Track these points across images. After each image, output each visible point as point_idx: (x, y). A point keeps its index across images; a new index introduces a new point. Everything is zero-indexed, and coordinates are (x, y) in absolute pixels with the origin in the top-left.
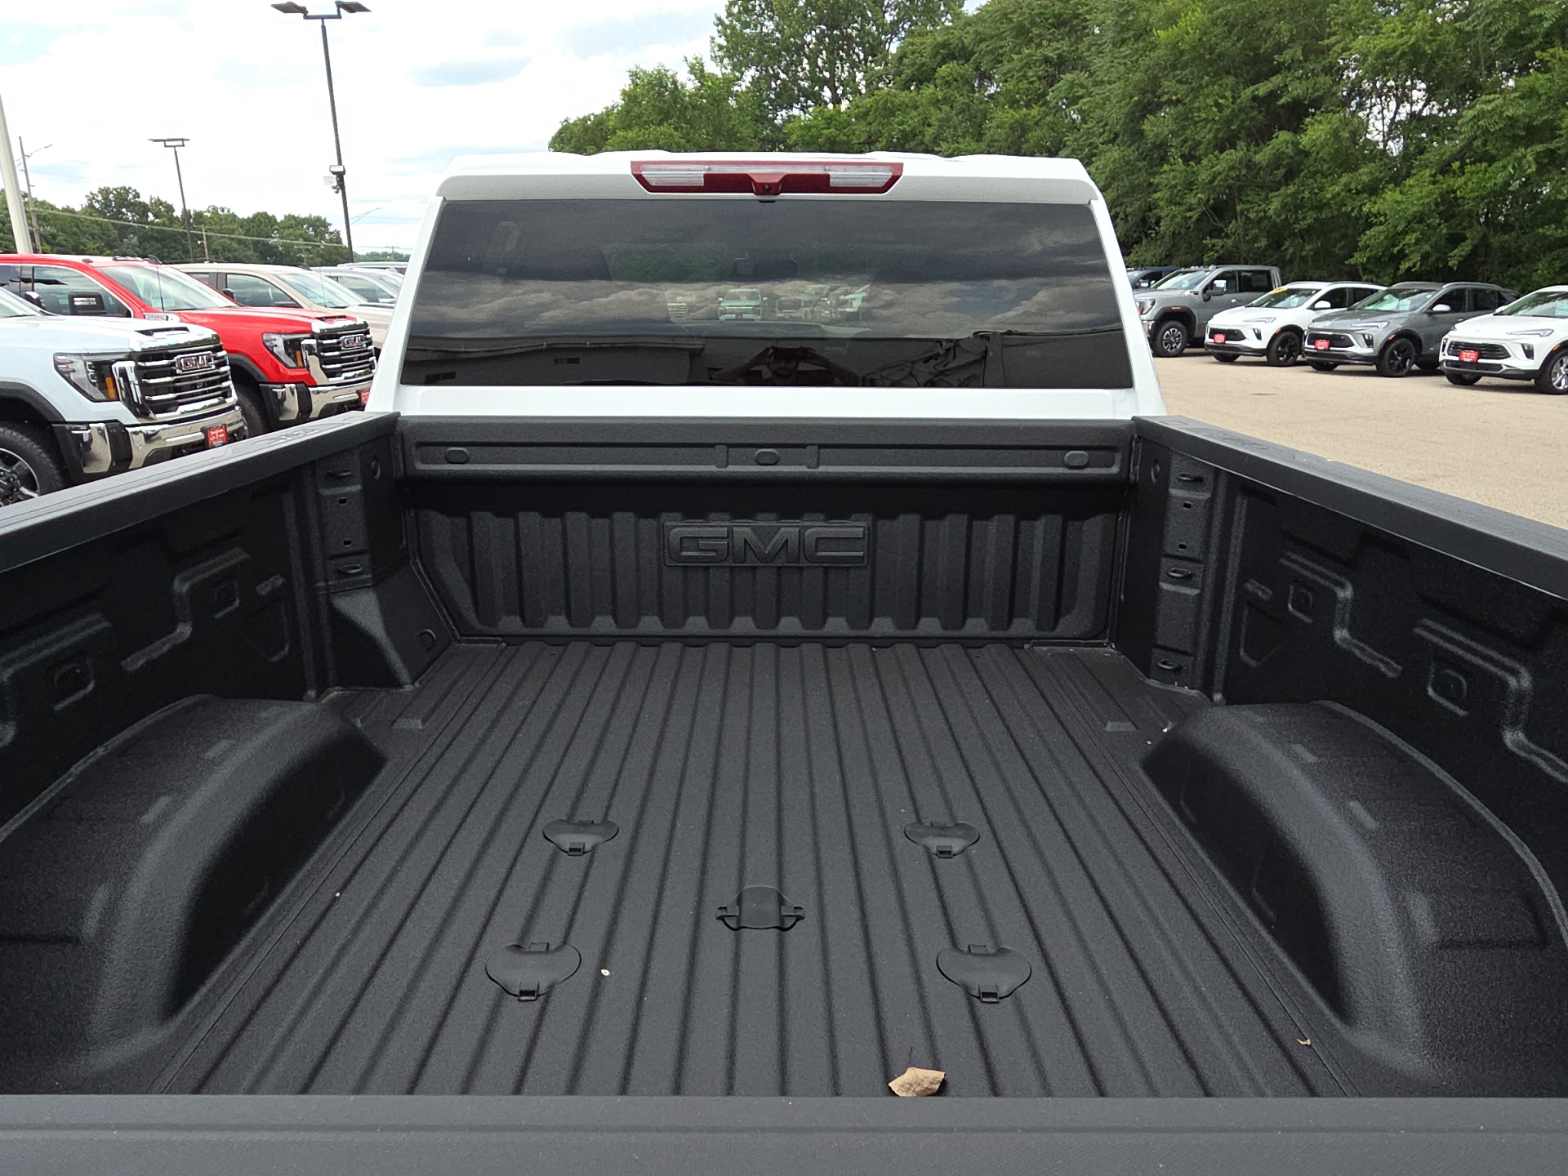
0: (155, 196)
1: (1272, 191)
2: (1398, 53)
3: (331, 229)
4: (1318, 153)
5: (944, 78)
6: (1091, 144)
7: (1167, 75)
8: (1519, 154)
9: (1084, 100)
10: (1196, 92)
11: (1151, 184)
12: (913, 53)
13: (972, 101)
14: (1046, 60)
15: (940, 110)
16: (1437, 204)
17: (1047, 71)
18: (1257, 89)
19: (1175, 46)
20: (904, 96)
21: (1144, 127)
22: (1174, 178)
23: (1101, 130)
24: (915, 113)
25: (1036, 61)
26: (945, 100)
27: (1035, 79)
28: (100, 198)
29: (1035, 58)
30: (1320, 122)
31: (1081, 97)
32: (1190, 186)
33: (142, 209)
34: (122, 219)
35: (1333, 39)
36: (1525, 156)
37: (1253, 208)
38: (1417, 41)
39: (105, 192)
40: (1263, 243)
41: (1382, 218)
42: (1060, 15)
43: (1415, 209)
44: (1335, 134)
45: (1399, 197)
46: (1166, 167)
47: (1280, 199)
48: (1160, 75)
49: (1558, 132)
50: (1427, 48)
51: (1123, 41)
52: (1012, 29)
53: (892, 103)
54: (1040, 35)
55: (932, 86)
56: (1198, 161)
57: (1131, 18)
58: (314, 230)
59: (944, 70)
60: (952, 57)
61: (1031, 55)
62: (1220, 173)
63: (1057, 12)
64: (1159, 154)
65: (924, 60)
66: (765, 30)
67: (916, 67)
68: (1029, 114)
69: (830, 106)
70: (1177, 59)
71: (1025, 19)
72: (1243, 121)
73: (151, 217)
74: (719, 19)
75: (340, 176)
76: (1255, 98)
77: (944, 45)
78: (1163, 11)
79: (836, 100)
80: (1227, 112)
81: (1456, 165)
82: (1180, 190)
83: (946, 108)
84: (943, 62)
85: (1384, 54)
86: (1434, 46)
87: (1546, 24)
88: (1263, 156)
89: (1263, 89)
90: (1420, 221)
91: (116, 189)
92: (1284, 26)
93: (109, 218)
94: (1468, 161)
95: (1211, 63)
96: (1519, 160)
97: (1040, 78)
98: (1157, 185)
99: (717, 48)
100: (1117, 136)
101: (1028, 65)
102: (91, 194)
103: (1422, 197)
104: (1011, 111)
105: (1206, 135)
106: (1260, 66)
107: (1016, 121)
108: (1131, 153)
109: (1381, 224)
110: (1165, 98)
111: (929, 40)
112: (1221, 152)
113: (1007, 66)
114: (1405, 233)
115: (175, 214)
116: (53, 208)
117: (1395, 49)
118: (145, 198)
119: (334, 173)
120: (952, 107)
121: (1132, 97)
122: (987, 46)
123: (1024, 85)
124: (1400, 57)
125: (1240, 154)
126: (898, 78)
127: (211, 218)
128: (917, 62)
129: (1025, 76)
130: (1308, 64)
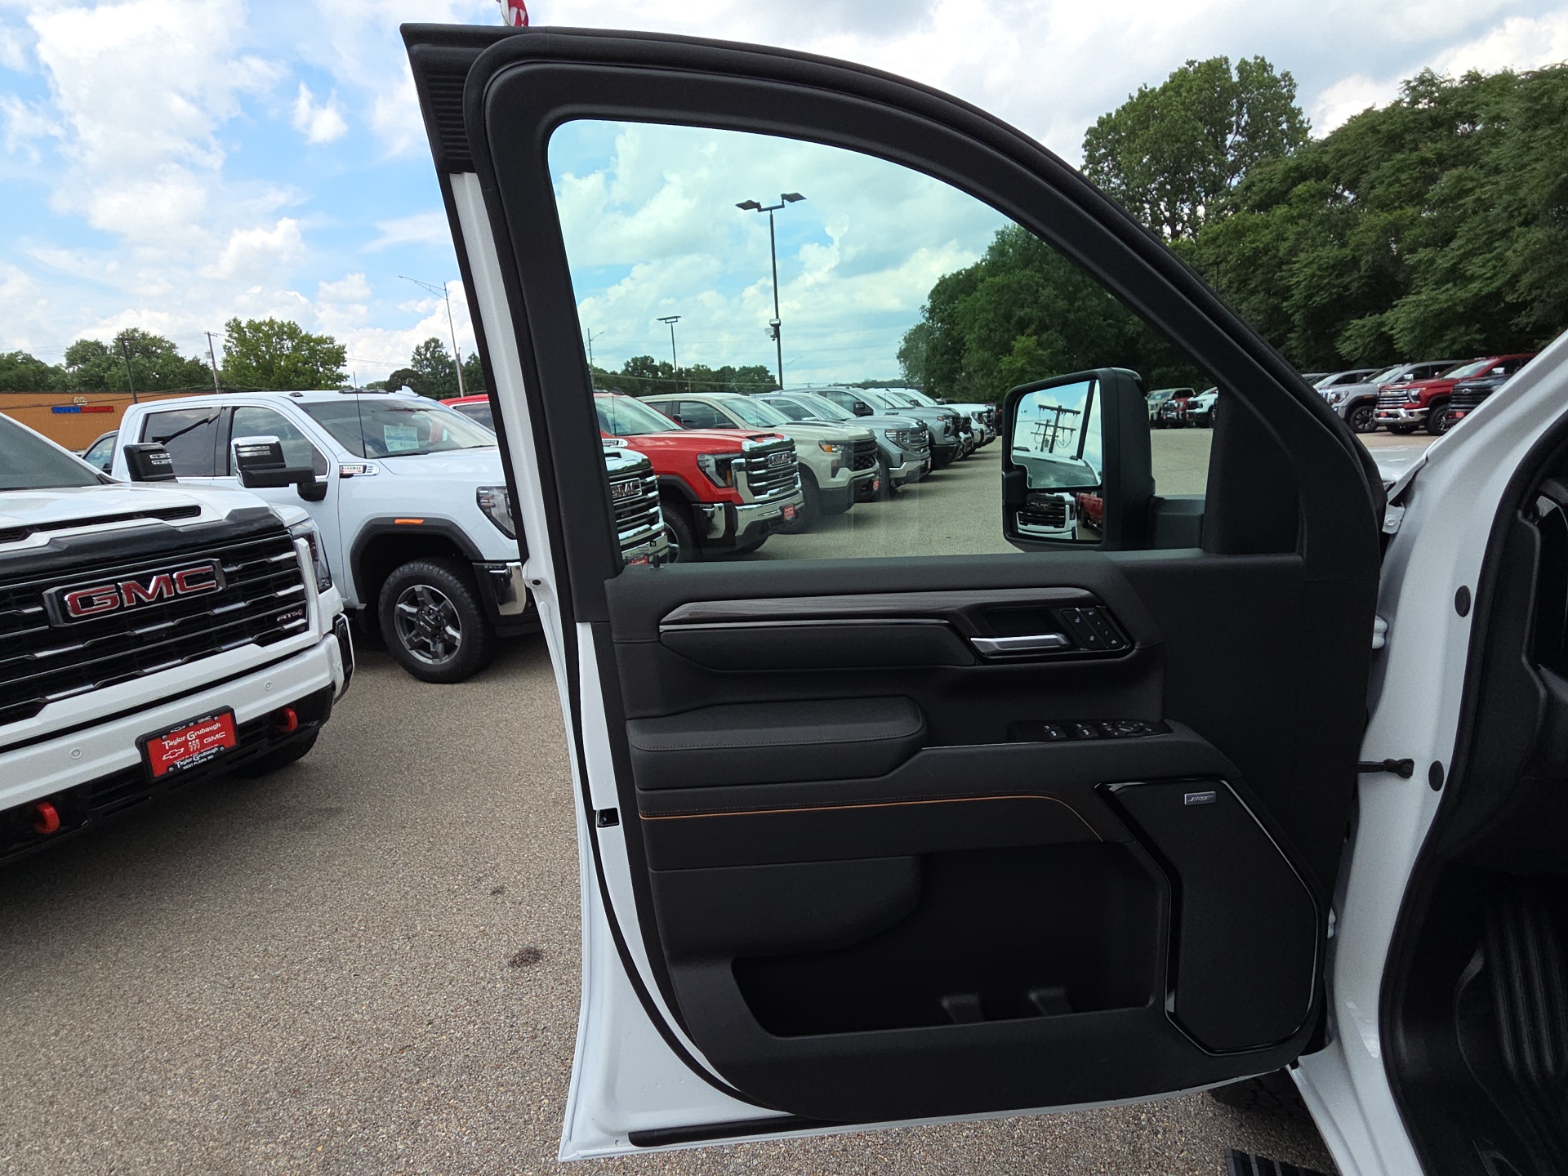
0: (662, 360)
3: (770, 374)
5: (1300, 195)
12: (1261, 181)
14: (1424, 162)
15: (1296, 224)
17: (1424, 172)
24: (1267, 232)
25: (1411, 164)
26: (1302, 215)
27: (1408, 181)
28: (632, 364)
29: (1408, 162)
33: (655, 369)
39: (635, 360)
42: (1438, 117)
51: (1536, 128)
53: (1242, 226)
54: (1415, 140)
55: (1285, 206)
58: (758, 376)
59: (1297, 190)
60: (1303, 178)
61: (1404, 160)
65: (1273, 185)
66: (1112, 185)
73: (660, 374)
77: (1297, 168)
83: (1302, 222)
84: (1294, 183)
91: (641, 358)
93: (637, 376)
101: (1401, 170)
102: (627, 362)
111: (1280, 167)
115: (674, 372)
116: (605, 372)
118: (657, 363)
119: (772, 325)
120: (1309, 221)
122: (1350, 160)
123: (1396, 188)
127: (695, 372)
128: (1267, 187)
129: (1398, 180)
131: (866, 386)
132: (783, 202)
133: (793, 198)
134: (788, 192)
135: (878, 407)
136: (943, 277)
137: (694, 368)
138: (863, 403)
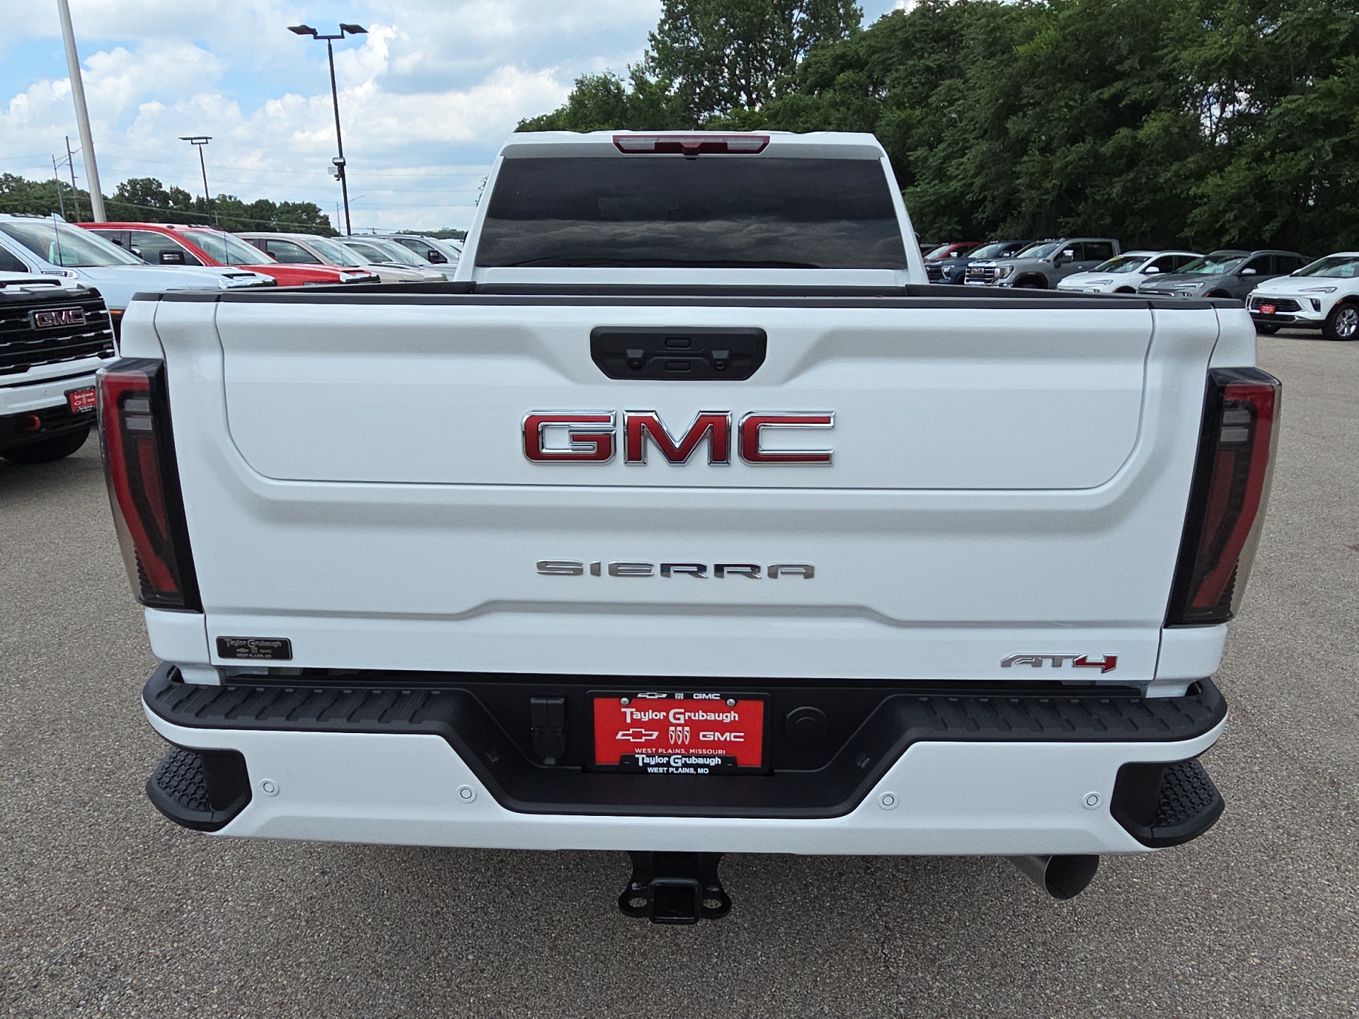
0: (174, 186)
1: (1116, 176)
2: (1219, 62)
3: (322, 214)
4: (1153, 145)
5: (841, 84)
6: (964, 139)
7: (1027, 82)
8: (1319, 145)
9: (959, 103)
10: (1051, 96)
11: (1015, 172)
12: (816, 63)
13: (866, 103)
14: (928, 69)
15: (838, 110)
16: (1251, 187)
17: (928, 79)
18: (1102, 93)
19: (1032, 59)
20: (808, 100)
21: (1008, 126)
22: (1033, 167)
23: (972, 128)
25: (919, 71)
26: (843, 103)
27: (918, 85)
28: (129, 188)
29: (917, 68)
30: (1154, 120)
31: (958, 100)
32: (1046, 174)
33: (164, 197)
34: (147, 206)
35: (1165, 51)
36: (1323, 146)
37: (1099, 191)
38: (1236, 51)
39: (133, 183)
40: (1108, 220)
41: (1206, 200)
42: (939, 31)
43: (1233, 191)
44: (1166, 129)
45: (1220, 182)
46: (1025, 158)
47: (1122, 184)
48: (1021, 82)
49: (1351, 126)
50: (1244, 57)
51: (992, 54)
52: (900, 44)
53: (797, 106)
54: (922, 48)
55: (831, 91)
56: (1053, 152)
57: (998, 34)
58: (307, 215)
59: (842, 77)
60: (846, 66)
61: (914, 65)
62: (1071, 163)
63: (936, 29)
64: (1020, 147)
65: (825, 69)
66: (691, 44)
67: (819, 75)
68: (914, 114)
69: (746, 108)
70: (1034, 68)
71: (909, 35)
72: (1089, 119)
73: (171, 201)
74: (653, 36)
75: (341, 166)
76: (1100, 100)
77: (843, 56)
78: (1025, 29)
79: (751, 103)
80: (1076, 112)
81: (1268, 154)
82: (1037, 177)
83: (843, 109)
84: (842, 70)
85: (1207, 63)
86: (1250, 55)
87: (1341, 38)
88: (1107, 149)
89: (1107, 93)
90: (1239, 201)
91: (142, 181)
92: (1123, 42)
93: (136, 204)
94: (1278, 151)
95: (1062, 71)
96: (1319, 149)
97: (923, 84)
98: (1019, 173)
99: (650, 60)
100: (986, 131)
101: (911, 74)
102: (122, 184)
103: (1239, 182)
104: (898, 112)
105: (1060, 131)
106: (1105, 73)
107: (902, 120)
108: (997, 146)
109: (1205, 204)
110: (1025, 101)
111: (829, 53)
112: (1072, 146)
113: (895, 75)
114: (1225, 211)
115: (191, 201)
117: (1217, 58)
118: (166, 188)
119: (336, 164)
120: (848, 109)
121: (997, 100)
122: (879, 58)
123: (909, 89)
124: (1222, 65)
125: (1088, 146)
126: (803, 85)
127: (220, 204)
128: (820, 70)
129: (910, 82)
130: (1144, 72)
131: (442, 235)
132: (342, 33)
133: (355, 29)
134: (348, 23)
135: (451, 257)
136: (523, 121)
137: (218, 199)
138: (437, 252)
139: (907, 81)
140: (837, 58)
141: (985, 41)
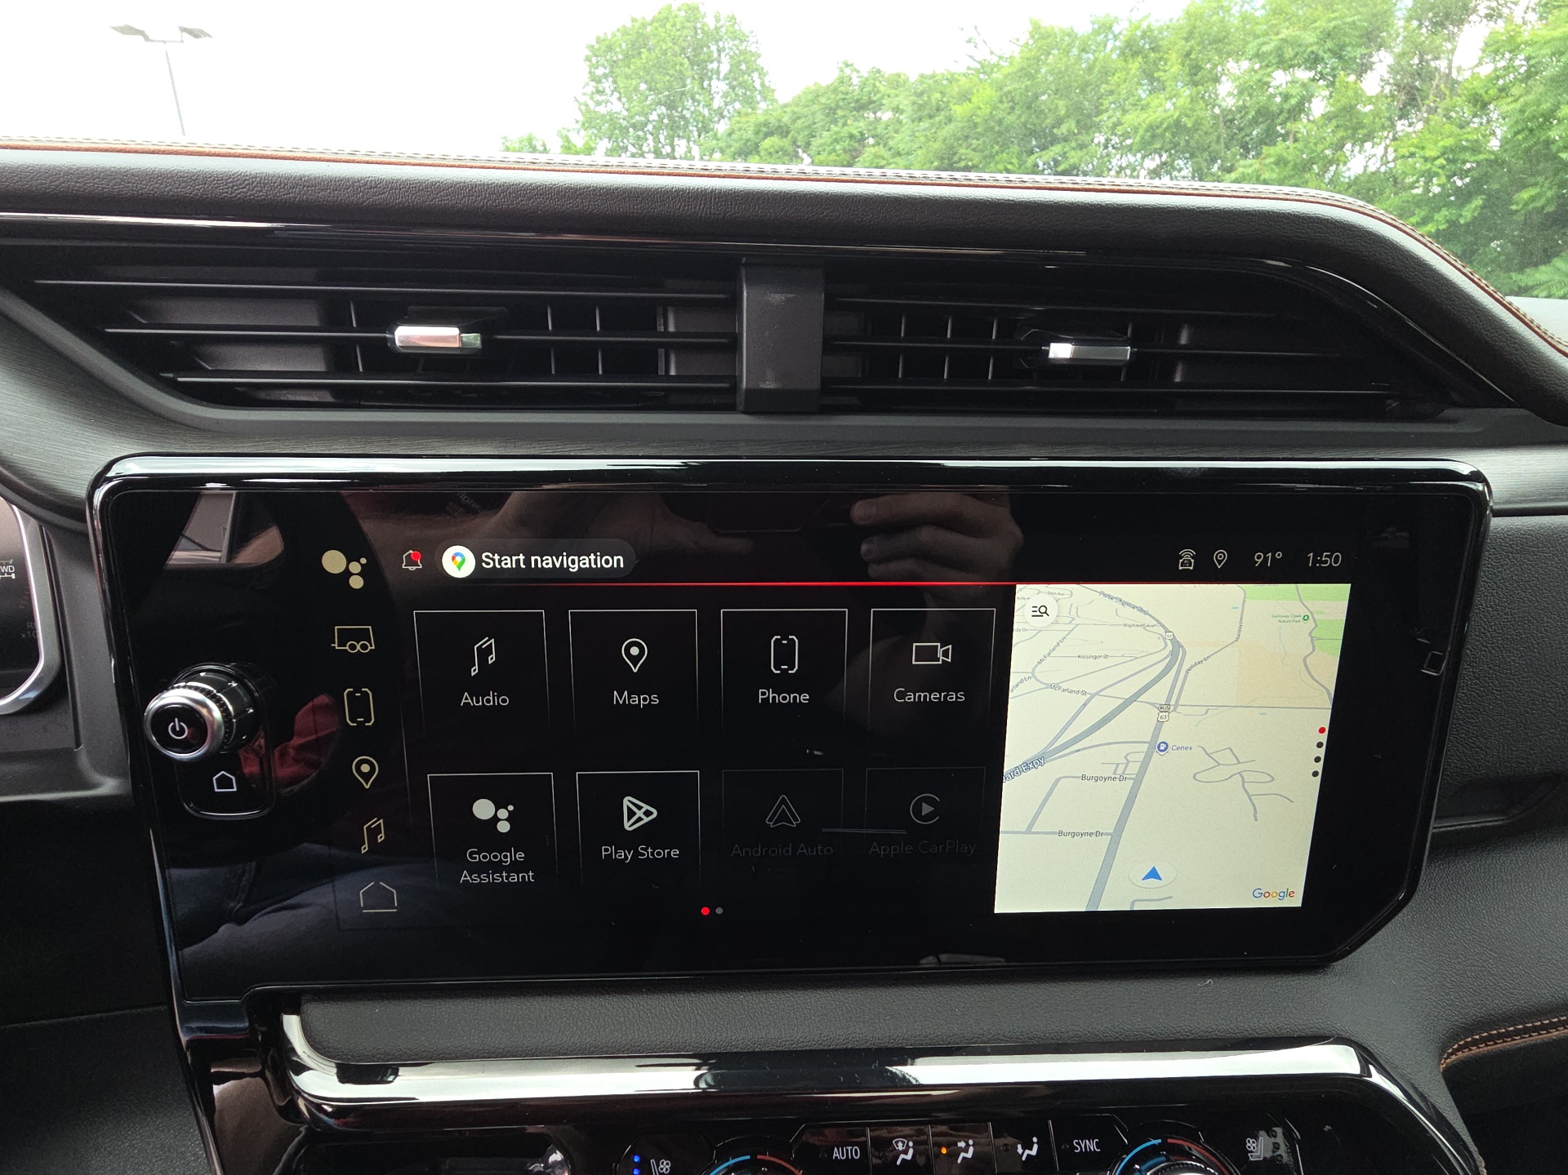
2: (1164, 126)
5: (766, 149)
7: (961, 145)
12: (740, 130)
19: (969, 120)
25: (843, 137)
29: (841, 135)
38: (1180, 115)
48: (955, 143)
52: (823, 110)
54: (844, 116)
59: (766, 143)
60: (770, 134)
61: (838, 132)
63: (856, 97)
65: (748, 136)
71: (832, 103)
77: (766, 124)
78: (957, 89)
84: (767, 135)
92: (1061, 103)
95: (1000, 134)
111: (752, 119)
117: (1161, 123)
123: (833, 157)
124: (1166, 130)
130: (1080, 137)
133: (195, 34)
139: (832, 147)
140: (759, 126)
141: (914, 103)
